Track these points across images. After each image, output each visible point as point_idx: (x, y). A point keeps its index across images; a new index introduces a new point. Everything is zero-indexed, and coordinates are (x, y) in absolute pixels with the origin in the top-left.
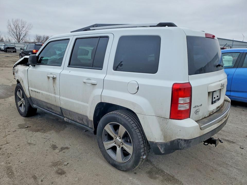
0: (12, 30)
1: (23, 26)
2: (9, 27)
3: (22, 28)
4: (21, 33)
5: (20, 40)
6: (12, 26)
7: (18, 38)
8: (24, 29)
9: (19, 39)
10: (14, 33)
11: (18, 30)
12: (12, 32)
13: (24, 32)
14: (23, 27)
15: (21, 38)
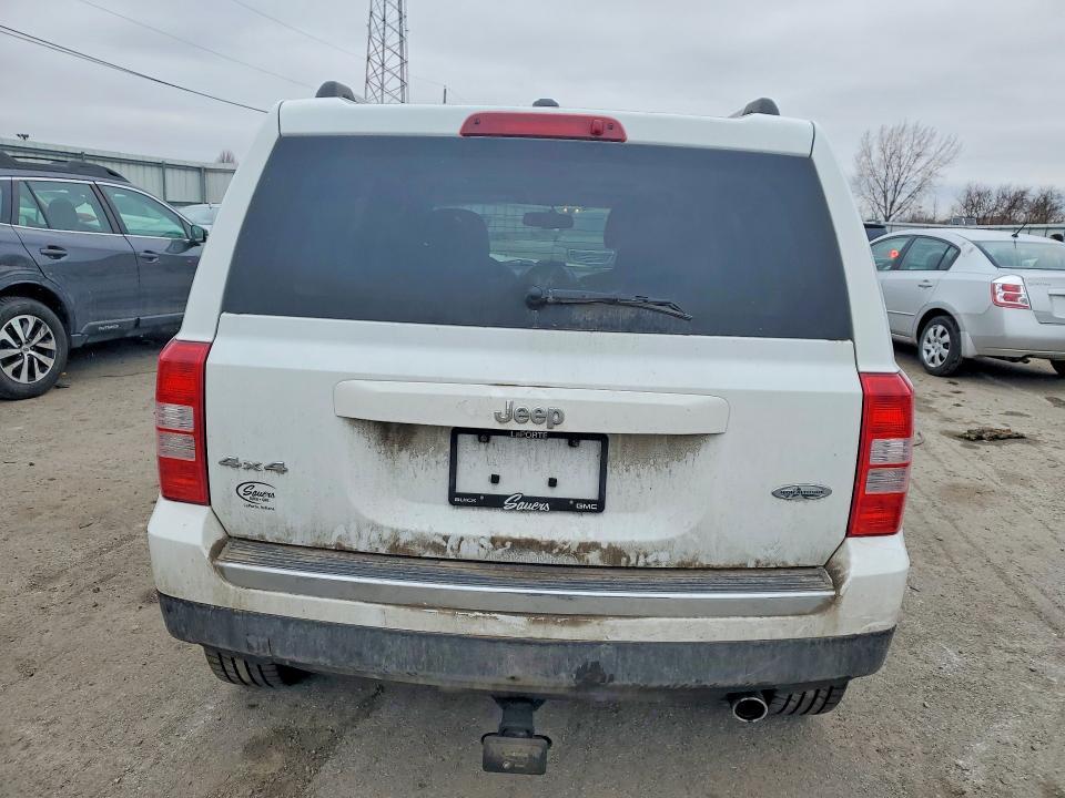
0: (873, 173)
1: (917, 150)
2: (864, 159)
3: (911, 163)
4: (902, 180)
5: (895, 208)
6: (876, 155)
7: (886, 200)
8: (921, 162)
9: (889, 207)
10: (874, 184)
11: (895, 169)
12: (871, 179)
13: (917, 179)
14: (918, 155)
15: (899, 200)
